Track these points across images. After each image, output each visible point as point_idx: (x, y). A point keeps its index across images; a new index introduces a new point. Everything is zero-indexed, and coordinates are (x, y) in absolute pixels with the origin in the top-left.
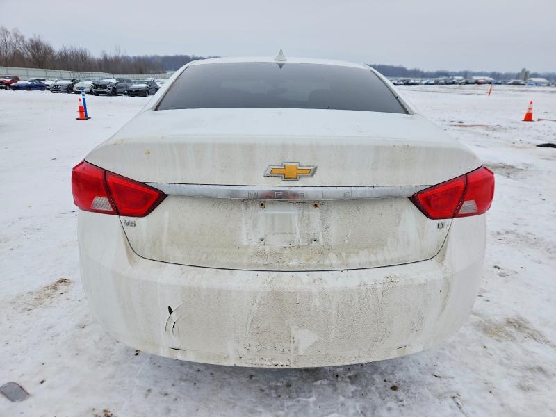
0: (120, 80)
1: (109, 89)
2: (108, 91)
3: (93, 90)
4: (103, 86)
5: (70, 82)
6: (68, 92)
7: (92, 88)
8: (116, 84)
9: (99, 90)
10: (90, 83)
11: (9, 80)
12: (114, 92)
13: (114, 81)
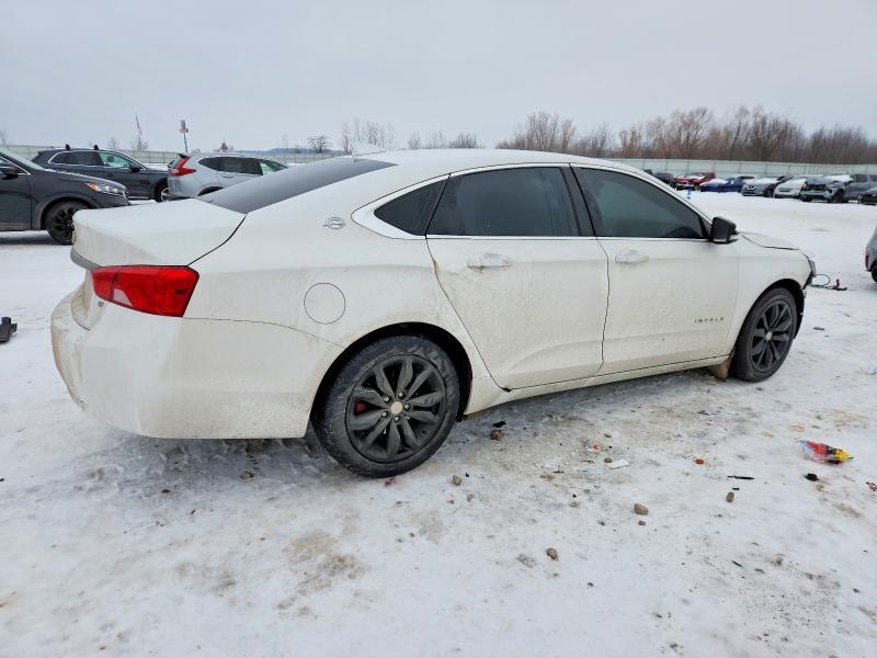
0: (858, 178)
1: (831, 191)
2: (827, 194)
3: (803, 193)
4: (821, 187)
5: (775, 181)
6: (766, 196)
7: (802, 189)
8: (846, 184)
9: (812, 192)
10: (801, 182)
11: (700, 178)
12: (840, 196)
13: (845, 178)
